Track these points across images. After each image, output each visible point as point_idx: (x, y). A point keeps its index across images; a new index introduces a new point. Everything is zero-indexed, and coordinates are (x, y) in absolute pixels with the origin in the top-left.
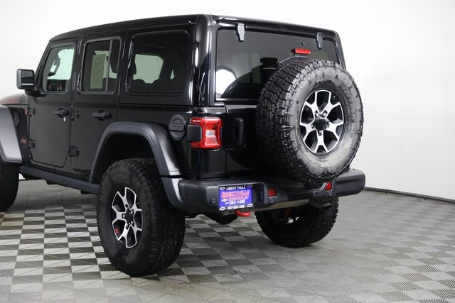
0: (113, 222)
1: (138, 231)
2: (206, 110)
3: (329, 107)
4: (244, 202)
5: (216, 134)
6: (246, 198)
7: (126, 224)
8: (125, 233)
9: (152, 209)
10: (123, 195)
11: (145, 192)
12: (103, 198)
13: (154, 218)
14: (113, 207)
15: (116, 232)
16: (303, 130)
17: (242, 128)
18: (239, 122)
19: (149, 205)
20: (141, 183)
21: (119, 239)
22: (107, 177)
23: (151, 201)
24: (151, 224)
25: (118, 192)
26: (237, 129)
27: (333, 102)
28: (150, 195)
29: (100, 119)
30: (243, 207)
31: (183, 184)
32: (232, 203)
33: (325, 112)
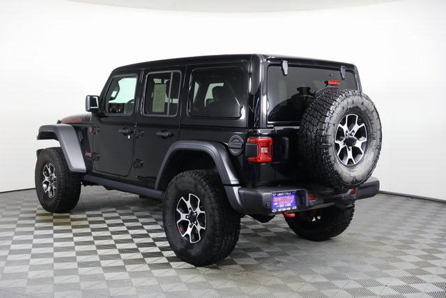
0: (178, 222)
1: (201, 229)
2: (259, 131)
3: (356, 127)
4: (289, 205)
5: (268, 150)
6: (292, 202)
7: (190, 224)
8: (189, 231)
9: (216, 211)
10: (187, 200)
11: (209, 197)
12: (169, 203)
13: (217, 218)
14: (178, 210)
15: (180, 230)
16: (337, 146)
17: (287, 146)
18: (285, 140)
19: (213, 209)
20: (206, 190)
21: (183, 236)
22: (173, 186)
23: (215, 205)
24: (215, 224)
25: (182, 198)
26: (284, 146)
27: (359, 124)
28: (213, 200)
29: (163, 137)
30: (289, 209)
31: (242, 191)
32: (281, 206)
33: (353, 131)
